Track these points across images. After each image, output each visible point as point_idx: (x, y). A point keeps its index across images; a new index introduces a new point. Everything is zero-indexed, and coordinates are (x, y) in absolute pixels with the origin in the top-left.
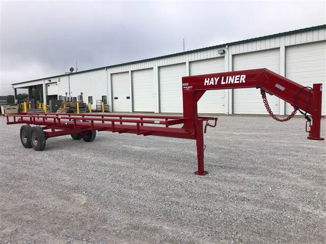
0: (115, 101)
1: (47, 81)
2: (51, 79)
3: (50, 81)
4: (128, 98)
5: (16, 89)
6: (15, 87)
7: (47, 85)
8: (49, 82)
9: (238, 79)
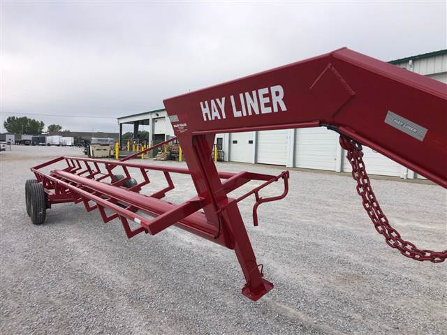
0: (233, 145)
1: (154, 116)
2: (159, 113)
3: (157, 115)
4: (251, 142)
5: (121, 124)
6: (121, 121)
7: (154, 120)
8: (157, 117)
9: (267, 100)
